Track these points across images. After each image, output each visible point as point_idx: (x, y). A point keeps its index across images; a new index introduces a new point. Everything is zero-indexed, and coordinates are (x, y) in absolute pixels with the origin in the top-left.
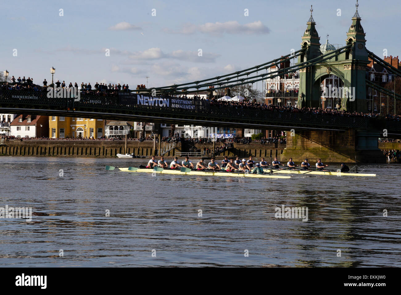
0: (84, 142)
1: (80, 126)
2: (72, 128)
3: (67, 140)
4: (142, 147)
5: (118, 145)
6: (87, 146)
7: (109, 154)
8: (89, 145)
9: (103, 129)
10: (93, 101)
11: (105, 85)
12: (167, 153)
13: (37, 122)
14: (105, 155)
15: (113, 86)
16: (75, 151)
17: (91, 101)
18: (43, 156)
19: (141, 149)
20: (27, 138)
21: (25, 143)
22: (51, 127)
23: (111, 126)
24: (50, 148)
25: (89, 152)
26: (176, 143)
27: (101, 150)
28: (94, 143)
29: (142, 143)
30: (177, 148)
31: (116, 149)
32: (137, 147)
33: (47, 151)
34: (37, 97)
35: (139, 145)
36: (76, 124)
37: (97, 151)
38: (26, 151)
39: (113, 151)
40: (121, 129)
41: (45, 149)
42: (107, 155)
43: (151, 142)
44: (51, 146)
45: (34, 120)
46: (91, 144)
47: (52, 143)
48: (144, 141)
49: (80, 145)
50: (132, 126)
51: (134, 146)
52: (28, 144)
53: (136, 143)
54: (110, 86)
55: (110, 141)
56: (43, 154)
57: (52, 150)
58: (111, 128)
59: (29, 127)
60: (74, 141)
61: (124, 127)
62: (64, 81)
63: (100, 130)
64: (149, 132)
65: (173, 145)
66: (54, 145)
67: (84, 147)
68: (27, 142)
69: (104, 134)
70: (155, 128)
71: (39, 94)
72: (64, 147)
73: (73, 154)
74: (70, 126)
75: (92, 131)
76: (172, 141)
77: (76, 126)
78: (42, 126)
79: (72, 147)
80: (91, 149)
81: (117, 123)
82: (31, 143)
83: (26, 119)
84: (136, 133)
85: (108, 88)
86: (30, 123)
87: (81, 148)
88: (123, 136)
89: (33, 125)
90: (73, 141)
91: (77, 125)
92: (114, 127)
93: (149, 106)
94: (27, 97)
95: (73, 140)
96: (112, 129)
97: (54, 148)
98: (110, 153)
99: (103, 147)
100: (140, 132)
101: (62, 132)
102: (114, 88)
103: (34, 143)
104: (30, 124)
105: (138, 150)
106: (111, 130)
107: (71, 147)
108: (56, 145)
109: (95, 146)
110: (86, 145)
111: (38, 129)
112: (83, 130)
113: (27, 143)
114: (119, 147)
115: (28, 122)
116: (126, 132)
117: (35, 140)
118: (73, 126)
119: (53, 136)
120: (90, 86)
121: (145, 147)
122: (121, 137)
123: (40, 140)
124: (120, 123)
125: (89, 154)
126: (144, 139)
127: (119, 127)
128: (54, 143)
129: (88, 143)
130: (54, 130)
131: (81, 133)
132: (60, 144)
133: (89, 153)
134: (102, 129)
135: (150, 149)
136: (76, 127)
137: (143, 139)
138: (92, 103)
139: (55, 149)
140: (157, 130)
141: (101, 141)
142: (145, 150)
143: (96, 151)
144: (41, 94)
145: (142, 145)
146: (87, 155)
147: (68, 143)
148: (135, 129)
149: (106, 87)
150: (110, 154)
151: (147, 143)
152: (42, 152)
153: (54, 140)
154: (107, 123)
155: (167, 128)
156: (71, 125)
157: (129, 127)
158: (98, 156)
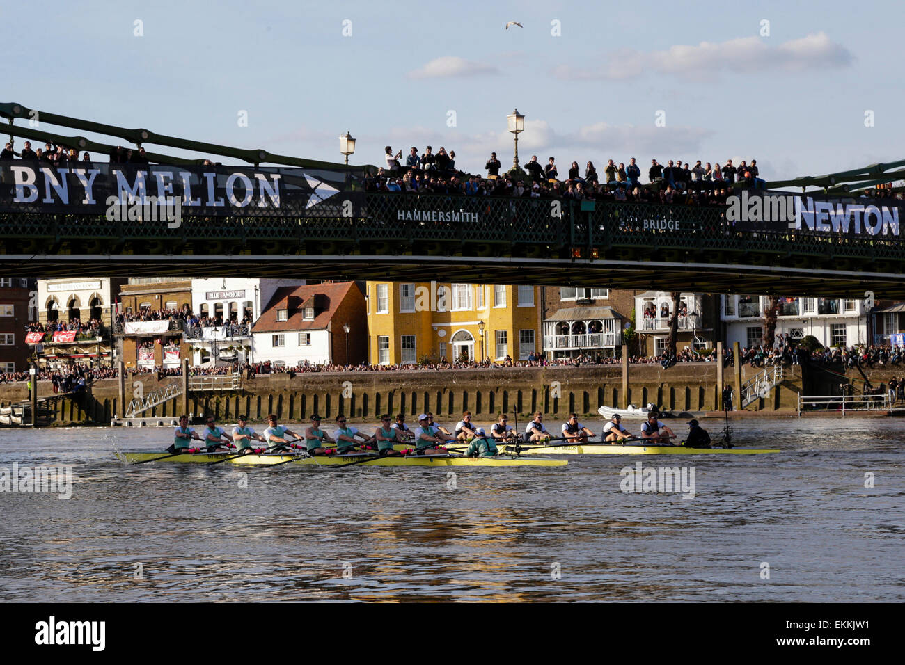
0: (484, 374)
1: (462, 327)
2: (437, 332)
3: (431, 371)
4: (669, 384)
5: (593, 381)
6: (492, 385)
7: (564, 407)
8: (500, 383)
9: (537, 333)
10: (652, 223)
11: (683, 167)
12: (757, 403)
13: (333, 320)
14: (551, 411)
15: (710, 168)
16: (458, 402)
17: (646, 222)
18: (361, 419)
19: (667, 390)
20: (306, 367)
21: (305, 382)
22: (373, 333)
23: (560, 323)
24: (378, 396)
25: (502, 405)
26: (784, 367)
27: (538, 396)
28: (515, 378)
29: (669, 370)
30: (786, 383)
31: (585, 393)
32: (653, 385)
33: (372, 404)
34: (475, 215)
35: (659, 379)
36: (450, 321)
37: (527, 400)
38: (307, 407)
39: (576, 399)
40: (594, 331)
41: (366, 398)
42: (559, 412)
43: (698, 367)
44: (383, 389)
45: (324, 313)
46: (507, 378)
47: (385, 380)
48: (678, 365)
49: (471, 384)
50: (628, 320)
51: (643, 382)
52: (312, 387)
53: (652, 371)
54: (698, 170)
55: (566, 367)
56: (359, 416)
57: (385, 402)
58: (562, 328)
59: (309, 336)
60: (453, 373)
61: (603, 323)
62: (552, 159)
63: (526, 334)
64: (687, 336)
65: (775, 375)
66: (391, 387)
67: (485, 388)
68: (310, 379)
69: (540, 348)
70: (703, 325)
71: (480, 203)
72: (421, 391)
73: (451, 411)
74: (432, 328)
75: (501, 338)
76: (770, 360)
77: (450, 327)
78: (348, 330)
79: (448, 390)
80: (506, 395)
81: (582, 312)
82: (323, 382)
83: (300, 311)
84: (644, 342)
85: (694, 177)
86: (312, 322)
87: (475, 394)
88: (600, 351)
89: (322, 329)
90: (449, 373)
91: (452, 324)
92: (571, 324)
93: (833, 234)
94: (445, 216)
95: (450, 370)
96: (566, 331)
97: (391, 395)
98: (568, 404)
99: (544, 386)
100: (656, 338)
101: (408, 347)
102: (709, 177)
103: (331, 381)
104: (311, 327)
105: (657, 392)
106: (563, 336)
107: (445, 389)
108: (398, 386)
109: (520, 385)
110: (490, 383)
111: (335, 341)
112: (471, 339)
113: (309, 382)
114: (595, 386)
115: (304, 320)
116: (609, 338)
117: (334, 374)
118: (441, 328)
119: (381, 359)
120: (634, 172)
121: (680, 384)
122: (597, 356)
123: (347, 373)
124: (589, 313)
125: (502, 410)
126: (675, 361)
127: (587, 324)
128: (390, 381)
129: (497, 377)
130: (383, 343)
131: (464, 348)
132: (410, 383)
133: (499, 407)
134: (531, 332)
135: (697, 389)
136: (448, 330)
137: (670, 358)
138: (649, 231)
139: (394, 398)
140: (712, 330)
141: (538, 371)
142: (681, 392)
143: (523, 399)
144: (486, 204)
145: (672, 378)
146: (496, 412)
147: (435, 379)
148: (639, 328)
149: (686, 173)
150: (568, 409)
151: (687, 371)
152: (357, 408)
153: (389, 372)
154: (547, 314)
155: (742, 322)
156: (433, 325)
157: (619, 323)
158: (530, 414)
